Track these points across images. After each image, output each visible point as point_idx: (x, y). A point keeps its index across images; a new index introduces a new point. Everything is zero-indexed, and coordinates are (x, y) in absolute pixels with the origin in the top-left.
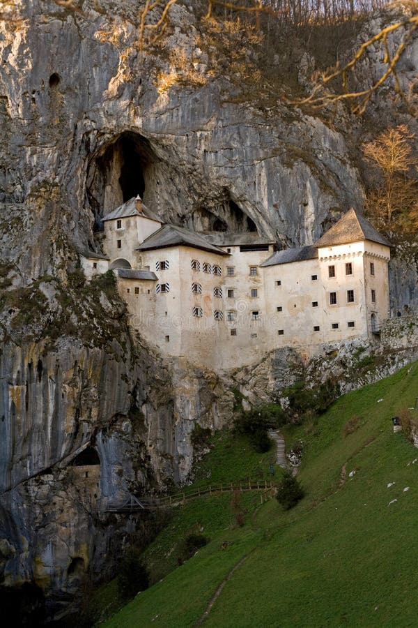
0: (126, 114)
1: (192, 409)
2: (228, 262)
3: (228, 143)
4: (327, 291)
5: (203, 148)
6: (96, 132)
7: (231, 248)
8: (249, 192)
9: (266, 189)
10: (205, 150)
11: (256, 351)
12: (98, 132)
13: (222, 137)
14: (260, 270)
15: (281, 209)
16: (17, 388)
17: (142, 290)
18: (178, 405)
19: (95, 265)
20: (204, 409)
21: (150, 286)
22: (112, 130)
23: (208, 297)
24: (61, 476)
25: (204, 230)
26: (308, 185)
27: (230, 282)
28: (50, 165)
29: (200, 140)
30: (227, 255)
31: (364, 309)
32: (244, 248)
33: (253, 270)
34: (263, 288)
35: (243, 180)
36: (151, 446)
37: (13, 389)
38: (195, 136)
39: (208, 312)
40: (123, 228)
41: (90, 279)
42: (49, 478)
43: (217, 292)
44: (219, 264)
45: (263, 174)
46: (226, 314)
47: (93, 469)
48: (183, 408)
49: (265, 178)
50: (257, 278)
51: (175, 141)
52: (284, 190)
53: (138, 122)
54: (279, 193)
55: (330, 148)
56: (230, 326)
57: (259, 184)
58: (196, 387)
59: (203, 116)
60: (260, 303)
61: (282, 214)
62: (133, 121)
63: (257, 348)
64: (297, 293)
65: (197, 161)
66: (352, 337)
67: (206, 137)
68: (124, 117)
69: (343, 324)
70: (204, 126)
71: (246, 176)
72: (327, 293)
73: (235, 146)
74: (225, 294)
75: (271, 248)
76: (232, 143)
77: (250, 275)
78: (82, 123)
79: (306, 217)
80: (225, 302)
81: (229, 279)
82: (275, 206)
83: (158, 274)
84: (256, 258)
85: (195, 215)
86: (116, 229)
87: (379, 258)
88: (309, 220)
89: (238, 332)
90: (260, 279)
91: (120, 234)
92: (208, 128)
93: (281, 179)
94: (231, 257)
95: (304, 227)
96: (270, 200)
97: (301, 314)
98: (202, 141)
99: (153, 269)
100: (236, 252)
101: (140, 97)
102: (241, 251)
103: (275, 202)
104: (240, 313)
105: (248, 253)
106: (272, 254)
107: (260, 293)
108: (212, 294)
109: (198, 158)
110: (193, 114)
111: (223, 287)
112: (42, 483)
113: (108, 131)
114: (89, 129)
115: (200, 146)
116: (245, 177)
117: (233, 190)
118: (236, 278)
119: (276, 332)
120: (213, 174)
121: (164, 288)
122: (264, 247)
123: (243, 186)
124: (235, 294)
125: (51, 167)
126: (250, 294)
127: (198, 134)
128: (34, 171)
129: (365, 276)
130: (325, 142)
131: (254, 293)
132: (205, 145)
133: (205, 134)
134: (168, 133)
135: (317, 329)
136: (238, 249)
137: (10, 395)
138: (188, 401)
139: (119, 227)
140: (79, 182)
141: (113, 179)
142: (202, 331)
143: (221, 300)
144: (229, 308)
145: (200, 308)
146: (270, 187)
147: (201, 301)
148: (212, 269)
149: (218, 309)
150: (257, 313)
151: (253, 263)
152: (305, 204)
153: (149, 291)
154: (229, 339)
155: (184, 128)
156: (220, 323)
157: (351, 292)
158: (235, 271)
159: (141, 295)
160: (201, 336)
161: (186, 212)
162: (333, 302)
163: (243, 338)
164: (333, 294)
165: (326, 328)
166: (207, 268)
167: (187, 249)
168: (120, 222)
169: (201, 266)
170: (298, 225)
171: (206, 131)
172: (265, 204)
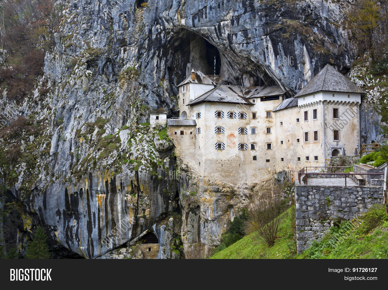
0: (176, 18)
1: (211, 213)
2: (254, 109)
3: (243, 26)
4: (304, 131)
6: (164, 32)
7: (255, 99)
8: (261, 59)
9: (273, 56)
10: (228, 34)
11: (269, 171)
12: (165, 32)
14: (273, 114)
15: (284, 69)
16: (101, 196)
17: (186, 132)
18: (202, 210)
19: (157, 118)
20: (220, 213)
21: (192, 130)
22: (172, 30)
23: (232, 135)
24: (130, 250)
25: (251, 86)
26: (305, 48)
27: (254, 123)
28: (133, 57)
29: (224, 28)
30: (251, 105)
31: (323, 147)
32: (263, 99)
33: (268, 113)
34: (273, 127)
35: (255, 51)
36: (184, 236)
37: (98, 197)
38: (219, 26)
39: (232, 145)
41: (153, 126)
42: (124, 251)
43: (242, 131)
44: (245, 111)
45: (270, 45)
46: (250, 146)
47: (154, 246)
48: (205, 212)
49: (272, 47)
50: (270, 119)
51: (208, 31)
52: (286, 55)
53: (183, 22)
54: (282, 58)
55: (327, 17)
56: (253, 153)
57: (268, 52)
58: (214, 198)
60: (272, 138)
61: (285, 73)
62: (181, 22)
63: (269, 170)
64: (289, 131)
65: (224, 42)
66: (316, 169)
67: (227, 25)
68: (175, 20)
69: (312, 158)
70: (225, 18)
71: (258, 48)
72: (303, 132)
73: (248, 28)
74: (249, 132)
75: (281, 98)
76: (245, 25)
77: (267, 117)
78: (155, 28)
79: (305, 73)
80: (249, 137)
81: (253, 121)
82: (279, 68)
83: (197, 121)
84: (271, 105)
85: (244, 76)
87: (345, 103)
88: (307, 75)
89: (258, 158)
90: (273, 120)
91: (184, 94)
92: (228, 18)
93: (283, 47)
94: (255, 106)
95: (304, 80)
96: (276, 64)
97: (292, 147)
98: (225, 28)
99: (195, 118)
100: (258, 102)
101: (183, 5)
102: (261, 101)
103: (280, 65)
104: (259, 144)
105: (265, 102)
106: (281, 102)
107: (272, 130)
108: (236, 133)
109: (225, 40)
111: (248, 127)
112: (120, 254)
113: (171, 30)
114: (159, 30)
115: (225, 32)
116: (256, 49)
117: (252, 59)
118: (257, 120)
119: (280, 159)
120: (237, 50)
121: (199, 128)
122: (276, 98)
123: (256, 55)
124: (256, 132)
125: (134, 59)
126: (266, 131)
127: (222, 23)
128: (125, 62)
129: (325, 120)
130: (323, 13)
131: (269, 130)
132: (228, 31)
133: (226, 22)
134: (202, 26)
135: (299, 159)
136: (259, 99)
137: (97, 200)
138: (208, 207)
139: (184, 91)
140: (155, 65)
141: (191, 58)
142: (224, 159)
143: (246, 135)
144: (252, 141)
145: (222, 144)
146: (276, 53)
147: (224, 138)
148: (237, 115)
149: (242, 142)
150: (270, 144)
151: (269, 109)
152: (304, 63)
153: (191, 133)
154: (251, 163)
155: (211, 21)
156: (245, 151)
157: (316, 133)
158: (257, 115)
159: (184, 136)
160: (223, 162)
161: (237, 74)
162: (306, 140)
163: (261, 162)
164: (306, 134)
165: (303, 159)
166: (231, 115)
167: (212, 104)
168: (184, 87)
169: (226, 114)
170: (300, 79)
171: (227, 20)
172: (273, 66)
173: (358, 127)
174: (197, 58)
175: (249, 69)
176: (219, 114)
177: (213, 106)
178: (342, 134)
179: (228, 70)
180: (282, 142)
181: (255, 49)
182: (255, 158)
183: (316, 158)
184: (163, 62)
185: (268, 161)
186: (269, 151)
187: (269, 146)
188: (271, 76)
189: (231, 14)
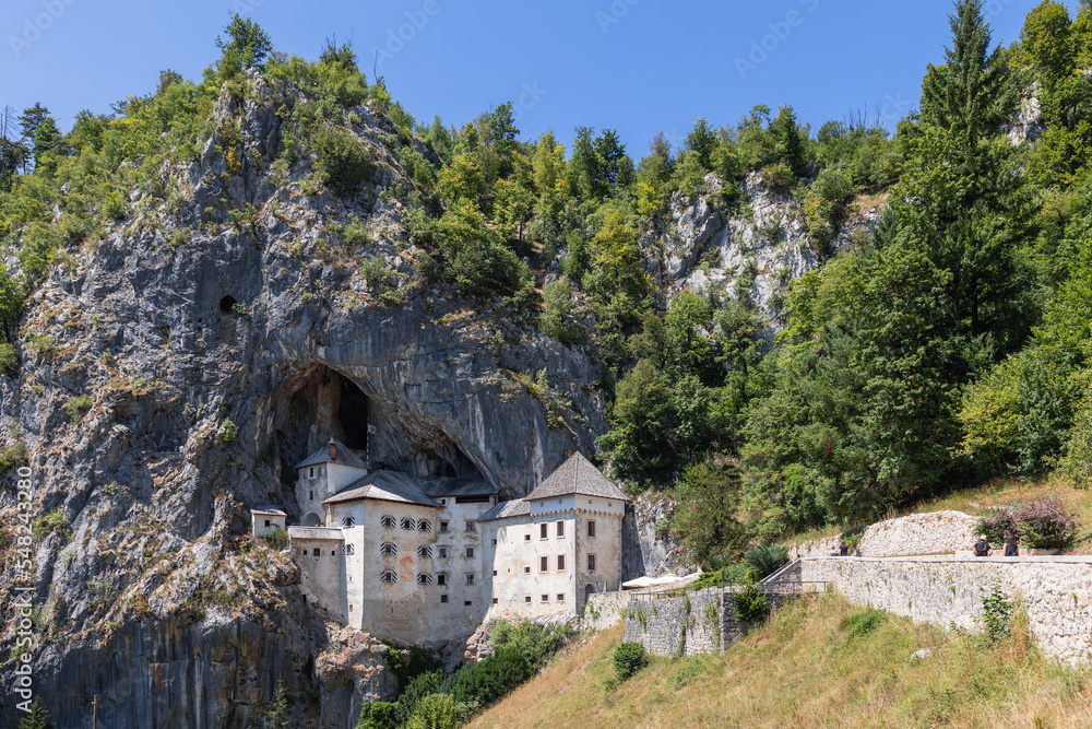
0: (307, 343)
2: (444, 515)
3: (433, 374)
4: (539, 554)
5: (403, 380)
6: (277, 365)
7: (446, 499)
8: (462, 432)
9: (482, 428)
10: (405, 383)
11: (469, 621)
13: (425, 366)
14: (478, 527)
15: (501, 451)
16: (159, 666)
17: (323, 552)
19: (269, 523)
21: (335, 548)
23: (408, 559)
25: (430, 475)
26: (536, 422)
27: (443, 539)
28: (216, 406)
29: (398, 371)
30: (441, 507)
31: (573, 578)
32: (460, 500)
33: (470, 526)
34: (480, 547)
35: (453, 418)
37: (154, 667)
38: (391, 366)
39: (408, 576)
40: (315, 477)
43: (424, 552)
44: (429, 518)
45: (478, 410)
46: (436, 578)
49: (481, 414)
50: (473, 535)
51: (369, 373)
52: (504, 428)
53: (321, 352)
54: (498, 433)
56: (441, 591)
57: (474, 423)
59: (399, 343)
60: (475, 565)
62: (316, 351)
63: (471, 618)
64: (510, 555)
66: (561, 613)
67: (405, 367)
68: (305, 346)
69: (553, 597)
70: (402, 355)
71: (457, 413)
72: (538, 557)
73: (442, 377)
74: (435, 554)
75: (492, 499)
76: (437, 372)
77: (467, 531)
78: (261, 355)
79: (533, 461)
80: (436, 563)
81: (442, 536)
82: (493, 448)
83: (345, 532)
84: (473, 511)
85: (419, 457)
86: (309, 478)
87: (604, 515)
88: (538, 464)
89: (450, 598)
90: (477, 536)
91: (312, 483)
92: (407, 356)
93: (501, 415)
94: (445, 510)
95: (532, 474)
96: (487, 442)
97: (514, 581)
98: (401, 373)
99: (339, 527)
100: (451, 502)
102: (457, 503)
103: (493, 444)
104: (453, 576)
105: (465, 505)
106: (492, 505)
107: (477, 553)
108: (415, 555)
109: (398, 393)
110: (386, 340)
111: (433, 546)
113: (292, 363)
114: (270, 361)
115: (399, 378)
116: (455, 415)
117: (444, 430)
118: (450, 534)
119: (491, 600)
120: (418, 411)
121: (349, 546)
122: (484, 498)
123: (453, 425)
124: (448, 554)
126: (465, 554)
127: (395, 364)
129: (577, 538)
131: (470, 553)
132: (405, 378)
135: (528, 599)
136: (453, 500)
137: (150, 673)
139: (312, 475)
140: (258, 425)
141: (319, 417)
142: (395, 599)
143: (429, 560)
144: (440, 569)
145: (392, 573)
146: (488, 425)
147: (396, 564)
148: (416, 525)
149: (424, 571)
150: (472, 577)
151: (470, 517)
152: (533, 446)
153: (333, 553)
154: (437, 607)
156: (427, 589)
157: (561, 559)
158: (449, 527)
159: (320, 558)
160: (394, 605)
161: (407, 454)
162: (544, 567)
163: (455, 606)
164: (544, 560)
165: (536, 599)
166: (407, 524)
167: (377, 504)
168: (312, 469)
169: (398, 522)
170: (525, 471)
171: (404, 360)
172: (482, 446)
173: (620, 551)
174: (329, 416)
175: (432, 446)
176: (388, 522)
177: (378, 507)
178: (598, 561)
179: (388, 444)
180: (495, 572)
181: (453, 414)
182: (444, 598)
183: (561, 597)
184: (270, 421)
185: (468, 603)
186: (471, 587)
187: (470, 578)
188: (474, 461)
189: (412, 349)
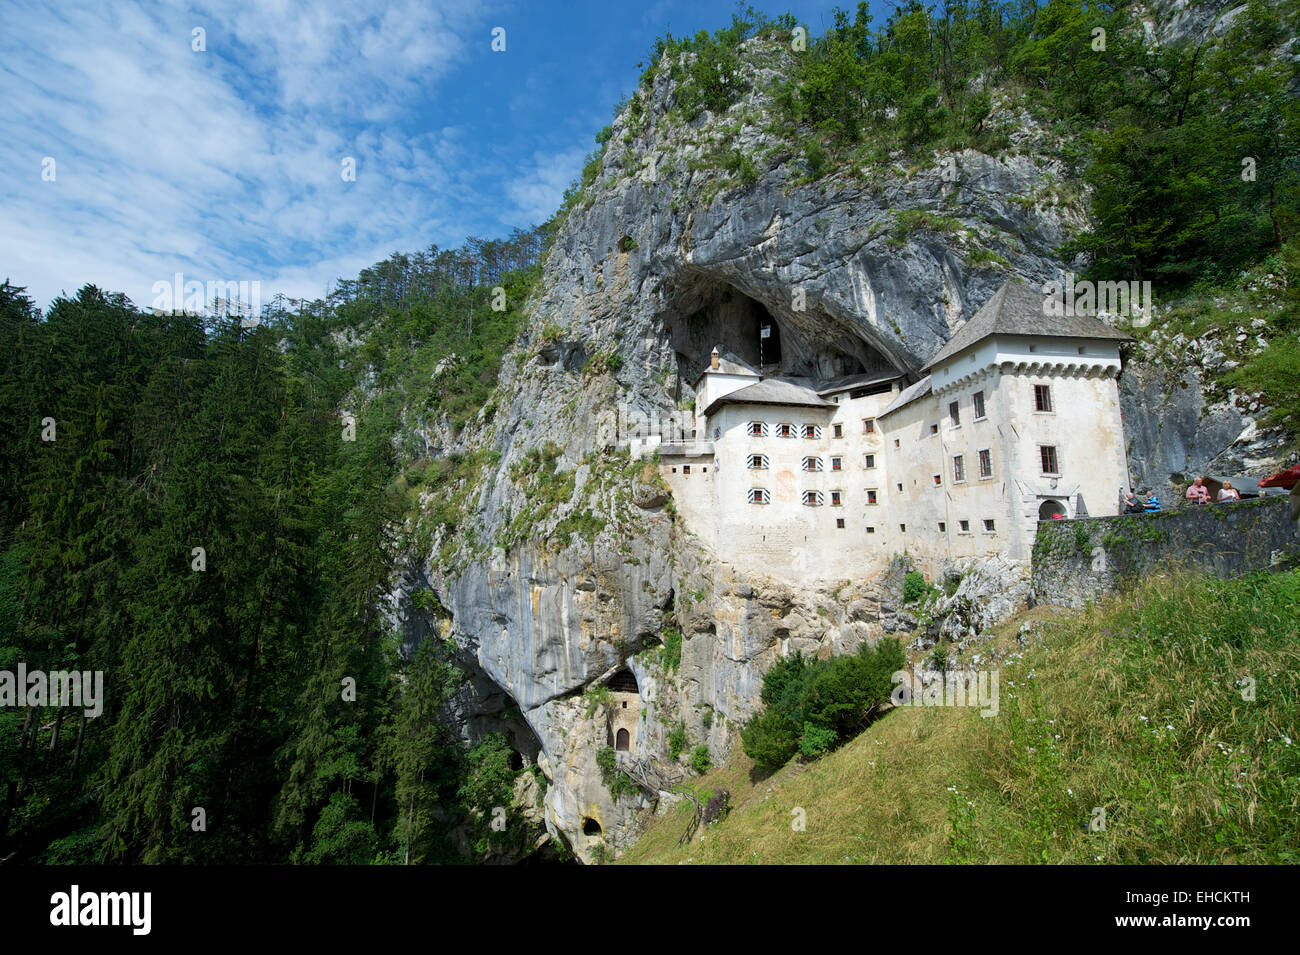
1: (736, 644)
2: (837, 418)
3: (803, 243)
4: (950, 453)
5: (771, 264)
7: (839, 396)
8: (845, 307)
9: (872, 295)
10: (775, 266)
14: (876, 424)
15: (899, 319)
16: (537, 590)
17: (694, 469)
18: (720, 634)
20: (758, 646)
21: (706, 463)
23: (787, 473)
25: (835, 376)
26: (946, 267)
27: (837, 447)
29: (764, 254)
30: (833, 408)
32: (856, 394)
33: (868, 424)
34: (880, 453)
35: (831, 291)
37: (534, 591)
38: (756, 251)
39: (789, 494)
41: (636, 458)
42: (576, 700)
43: (811, 463)
44: (818, 422)
45: (863, 273)
46: (830, 497)
47: (634, 699)
48: (726, 639)
49: (867, 279)
50: (874, 437)
53: (690, 257)
54: (892, 295)
56: (837, 513)
57: (858, 290)
58: (743, 612)
59: (761, 220)
60: (879, 478)
61: (903, 330)
62: (686, 259)
63: (874, 551)
64: (915, 459)
65: (768, 283)
66: (990, 555)
67: (771, 247)
69: (976, 525)
71: (836, 284)
73: (813, 245)
74: (828, 465)
75: (895, 387)
77: (866, 432)
79: (949, 323)
80: (828, 478)
81: (837, 442)
82: (887, 318)
84: (875, 405)
85: (821, 358)
87: (1069, 371)
89: (848, 522)
90: (879, 437)
92: (771, 233)
94: (839, 410)
96: (879, 311)
97: (922, 497)
98: (767, 254)
100: (845, 400)
101: (690, 228)
102: (851, 398)
103: (888, 312)
104: (850, 492)
105: (861, 399)
106: (896, 395)
107: (878, 460)
108: (798, 468)
110: (747, 221)
111: (824, 456)
115: (765, 262)
116: (834, 287)
118: (844, 440)
119: (898, 527)
122: (884, 388)
123: (834, 301)
124: (843, 465)
126: (864, 463)
127: (760, 246)
131: (870, 461)
132: (774, 259)
133: (768, 242)
135: (942, 527)
136: (848, 395)
137: (531, 597)
138: (730, 632)
142: (768, 523)
143: (819, 473)
144: (834, 486)
145: (764, 491)
146: (877, 289)
147: (768, 480)
148: (799, 430)
149: (812, 488)
150: (874, 492)
151: (868, 415)
152: (946, 301)
153: (705, 470)
154: (832, 534)
155: (740, 245)
156: (817, 509)
157: (985, 455)
158: (843, 431)
159: (690, 476)
160: (765, 532)
161: (808, 355)
162: (959, 474)
163: (854, 531)
165: (953, 527)
166: (786, 432)
167: (742, 408)
169: (772, 428)
170: (938, 338)
171: (770, 237)
172: (872, 318)
173: (1118, 437)
176: (757, 429)
177: (743, 411)
178: (1067, 457)
180: (900, 485)
181: (831, 285)
182: (841, 523)
183: (989, 525)
185: (870, 530)
186: (873, 508)
187: (872, 495)
189: (777, 224)
